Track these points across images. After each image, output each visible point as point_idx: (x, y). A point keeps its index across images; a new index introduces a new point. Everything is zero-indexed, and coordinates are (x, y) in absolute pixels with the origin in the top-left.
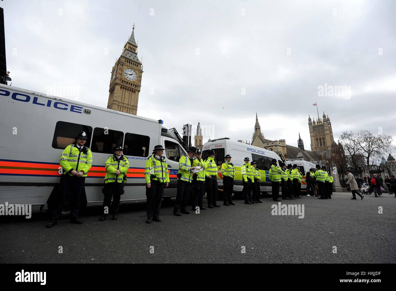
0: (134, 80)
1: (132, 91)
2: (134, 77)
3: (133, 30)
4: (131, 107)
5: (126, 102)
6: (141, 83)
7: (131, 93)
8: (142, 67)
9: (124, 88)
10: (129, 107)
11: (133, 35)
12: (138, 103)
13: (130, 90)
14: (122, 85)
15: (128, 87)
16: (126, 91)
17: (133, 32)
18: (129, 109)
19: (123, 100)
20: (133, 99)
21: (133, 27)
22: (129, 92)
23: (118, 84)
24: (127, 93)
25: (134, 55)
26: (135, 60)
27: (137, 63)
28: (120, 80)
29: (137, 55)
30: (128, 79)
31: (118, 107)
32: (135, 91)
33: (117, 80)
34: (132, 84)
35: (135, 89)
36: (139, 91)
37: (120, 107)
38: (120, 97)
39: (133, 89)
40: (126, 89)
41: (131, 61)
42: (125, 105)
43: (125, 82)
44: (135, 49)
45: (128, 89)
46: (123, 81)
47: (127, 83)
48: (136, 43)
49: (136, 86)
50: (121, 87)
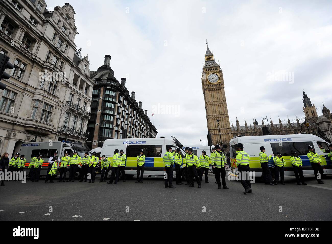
0: (217, 81)
1: (218, 89)
2: (217, 79)
3: (207, 45)
4: (221, 102)
5: (216, 100)
6: (223, 81)
7: (218, 91)
8: (221, 68)
9: (211, 90)
10: (219, 103)
11: (208, 49)
12: (225, 97)
13: (216, 90)
14: (209, 89)
15: (214, 88)
16: (214, 92)
17: (207, 46)
18: (219, 105)
19: (213, 99)
20: (221, 95)
21: (206, 43)
22: (216, 91)
23: (206, 89)
24: (215, 93)
25: (212, 62)
26: (214, 65)
27: (216, 67)
28: (207, 86)
29: (215, 61)
30: (212, 83)
31: (211, 106)
32: (220, 89)
33: (205, 86)
34: (216, 85)
35: (220, 88)
36: (224, 87)
37: (212, 106)
38: (210, 98)
39: (218, 88)
40: (213, 90)
41: (211, 68)
42: (216, 103)
43: (211, 85)
44: (212, 58)
45: (215, 90)
46: (209, 86)
47: (212, 85)
48: (212, 52)
49: (220, 85)
50: (209, 91)
